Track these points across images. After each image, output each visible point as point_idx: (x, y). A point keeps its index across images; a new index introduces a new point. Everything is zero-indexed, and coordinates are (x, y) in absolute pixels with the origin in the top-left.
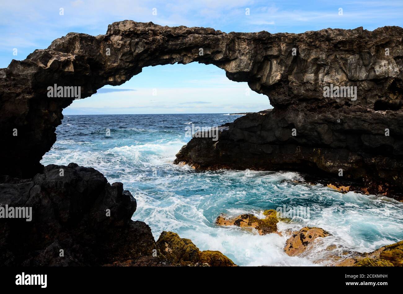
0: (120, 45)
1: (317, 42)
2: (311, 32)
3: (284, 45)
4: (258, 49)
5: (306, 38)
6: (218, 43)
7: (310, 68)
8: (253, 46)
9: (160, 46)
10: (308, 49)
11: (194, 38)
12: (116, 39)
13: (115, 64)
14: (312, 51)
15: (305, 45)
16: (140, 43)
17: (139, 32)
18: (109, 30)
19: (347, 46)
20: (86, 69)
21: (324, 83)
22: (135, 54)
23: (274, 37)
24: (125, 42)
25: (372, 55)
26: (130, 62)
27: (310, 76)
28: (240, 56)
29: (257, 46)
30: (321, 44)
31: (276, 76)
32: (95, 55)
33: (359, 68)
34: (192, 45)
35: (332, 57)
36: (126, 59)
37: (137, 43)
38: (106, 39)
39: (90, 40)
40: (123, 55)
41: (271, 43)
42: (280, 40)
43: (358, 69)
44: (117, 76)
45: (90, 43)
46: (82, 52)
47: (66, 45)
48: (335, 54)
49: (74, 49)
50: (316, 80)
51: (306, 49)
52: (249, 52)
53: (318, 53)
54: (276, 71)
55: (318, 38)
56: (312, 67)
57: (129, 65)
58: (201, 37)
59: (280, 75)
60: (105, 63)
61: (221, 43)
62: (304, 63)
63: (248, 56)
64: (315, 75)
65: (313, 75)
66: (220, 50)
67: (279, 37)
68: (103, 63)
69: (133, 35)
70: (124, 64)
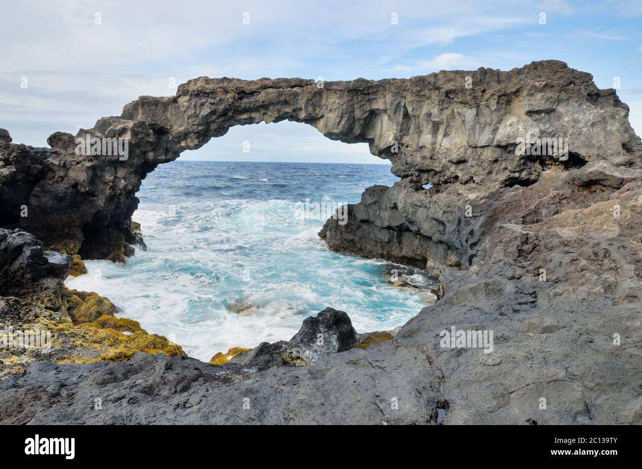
0: (185, 107)
1: (426, 91)
2: (416, 78)
3: (390, 95)
4: (356, 102)
5: (411, 85)
6: (297, 98)
7: (425, 126)
8: (346, 99)
9: (230, 105)
10: (418, 101)
11: (267, 94)
12: (183, 100)
13: (182, 129)
14: (423, 103)
15: (412, 96)
16: (207, 104)
17: (208, 91)
18: (179, 90)
19: (460, 97)
20: (148, 135)
21: (442, 148)
22: (200, 116)
23: (376, 85)
24: (191, 104)
25: (493, 109)
26: (198, 125)
27: (426, 138)
28: (328, 113)
29: (355, 97)
30: (431, 94)
31: (389, 137)
32: (159, 120)
33: (480, 128)
34: (265, 103)
35: (447, 112)
36: (193, 121)
37: (202, 105)
38: (175, 100)
39: (154, 104)
40: (188, 118)
41: (374, 93)
42: (384, 88)
43: (477, 129)
44: (189, 140)
45: (153, 108)
46: (143, 118)
47: (130, 111)
48: (452, 107)
49: (138, 115)
50: (434, 143)
51: (413, 101)
52: (339, 108)
53: (430, 106)
54: (388, 130)
55: (426, 86)
56: (428, 126)
57: (198, 128)
58: (276, 93)
59: (392, 135)
60: (171, 128)
61: (300, 98)
62: (416, 120)
63: (336, 113)
64: (433, 137)
65: (430, 136)
66: (299, 107)
67: (384, 85)
68: (169, 128)
69: (202, 94)
70: (191, 127)
